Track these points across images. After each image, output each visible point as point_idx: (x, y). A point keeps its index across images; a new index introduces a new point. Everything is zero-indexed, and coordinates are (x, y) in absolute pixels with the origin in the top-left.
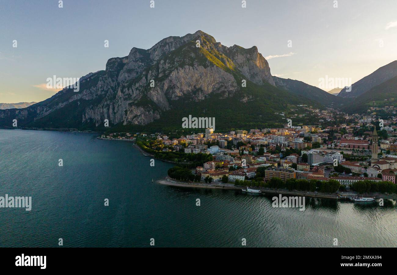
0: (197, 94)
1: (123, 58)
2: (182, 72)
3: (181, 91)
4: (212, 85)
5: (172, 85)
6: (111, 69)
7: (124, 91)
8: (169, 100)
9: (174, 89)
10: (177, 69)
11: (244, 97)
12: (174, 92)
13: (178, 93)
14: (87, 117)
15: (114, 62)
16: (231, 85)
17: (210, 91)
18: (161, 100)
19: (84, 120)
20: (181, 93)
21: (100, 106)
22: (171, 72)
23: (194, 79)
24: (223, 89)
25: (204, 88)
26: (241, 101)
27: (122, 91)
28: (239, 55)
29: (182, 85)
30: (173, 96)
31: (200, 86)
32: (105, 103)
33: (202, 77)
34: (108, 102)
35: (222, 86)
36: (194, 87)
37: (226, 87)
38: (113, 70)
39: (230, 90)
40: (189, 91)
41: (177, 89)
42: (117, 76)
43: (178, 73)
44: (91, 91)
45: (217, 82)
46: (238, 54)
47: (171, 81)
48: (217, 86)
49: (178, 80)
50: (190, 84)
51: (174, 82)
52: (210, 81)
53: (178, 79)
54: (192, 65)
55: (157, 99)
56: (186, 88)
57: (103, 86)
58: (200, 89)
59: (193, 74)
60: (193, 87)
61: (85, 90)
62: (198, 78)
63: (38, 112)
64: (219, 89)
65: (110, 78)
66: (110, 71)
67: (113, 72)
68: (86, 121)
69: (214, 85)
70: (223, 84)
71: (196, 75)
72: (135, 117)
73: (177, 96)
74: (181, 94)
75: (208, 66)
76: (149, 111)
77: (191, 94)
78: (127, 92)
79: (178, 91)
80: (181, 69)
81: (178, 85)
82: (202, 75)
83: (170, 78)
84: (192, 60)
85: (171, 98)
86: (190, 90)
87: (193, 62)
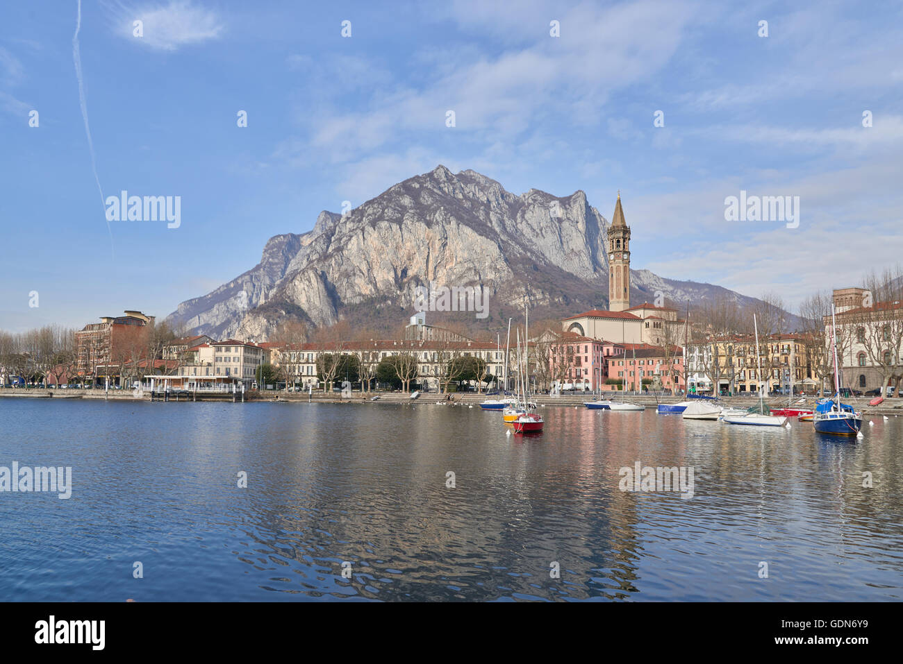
0: (406, 288)
2: (373, 237)
3: (371, 282)
4: (447, 267)
5: (350, 269)
6: (273, 259)
8: (337, 303)
9: (353, 278)
10: (363, 230)
12: (351, 286)
13: (363, 287)
15: (280, 243)
16: (491, 267)
17: (441, 282)
18: (317, 303)
20: (370, 286)
22: (348, 239)
23: (403, 254)
24: (470, 276)
25: (426, 275)
26: (512, 303)
28: (537, 209)
29: (372, 268)
30: (349, 294)
31: (416, 270)
33: (422, 249)
35: (469, 269)
36: (403, 271)
37: (477, 272)
38: (276, 261)
39: (489, 278)
40: (388, 281)
41: (360, 277)
42: (284, 273)
43: (364, 239)
44: (228, 308)
45: (458, 260)
46: (534, 207)
47: (348, 259)
48: (458, 269)
49: (363, 257)
50: (392, 265)
51: (355, 261)
52: (442, 259)
53: (364, 254)
54: (399, 222)
55: (308, 301)
56: (381, 276)
58: (416, 278)
59: (400, 241)
60: (399, 273)
61: (216, 306)
62: (412, 252)
64: (461, 277)
65: (266, 277)
66: (271, 264)
67: (276, 264)
69: (450, 269)
70: (471, 265)
71: (408, 244)
73: (360, 294)
74: (371, 290)
75: (437, 223)
77: (393, 288)
79: (363, 282)
80: (371, 230)
81: (365, 269)
82: (421, 245)
83: (345, 252)
84: (403, 209)
85: (345, 297)
86: (391, 279)
87: (403, 215)
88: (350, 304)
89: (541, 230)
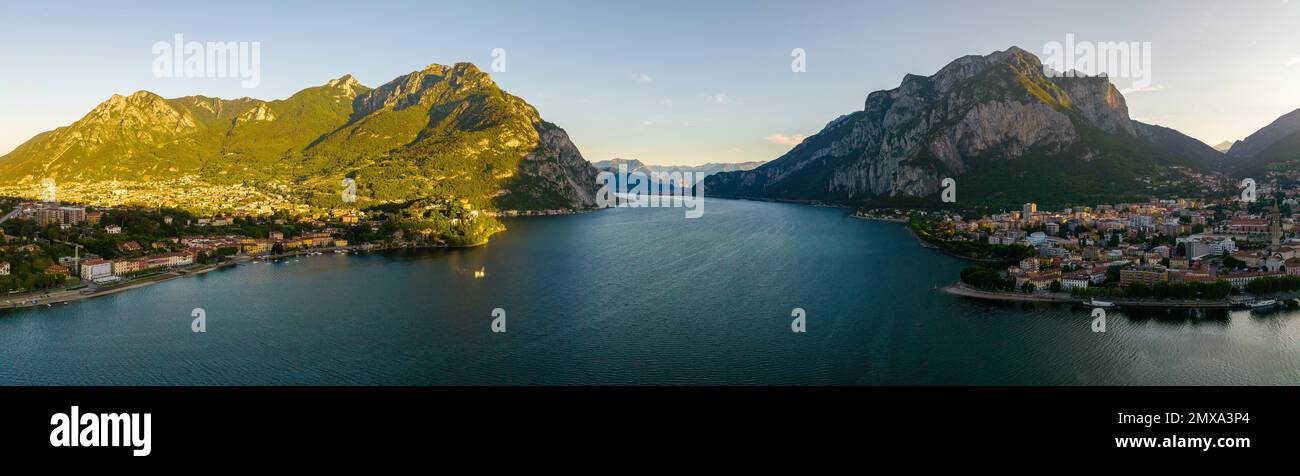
0: (1010, 147)
1: (891, 91)
2: (985, 111)
3: (984, 142)
4: (1035, 132)
5: (969, 132)
6: (873, 109)
7: (893, 142)
8: (964, 157)
9: (972, 139)
10: (977, 105)
11: (1086, 153)
12: (971, 144)
13: (979, 145)
14: (836, 183)
15: (878, 97)
16: (1065, 133)
17: (1032, 142)
18: (951, 156)
19: (831, 187)
20: (984, 145)
21: (855, 166)
22: (967, 111)
23: (1005, 122)
24: (1052, 139)
25: (1021, 137)
26: (1082, 158)
27: (889, 143)
28: (1079, 85)
29: (985, 133)
30: (971, 150)
31: (1014, 134)
32: (863, 162)
33: (1019, 119)
34: (868, 160)
35: (1051, 134)
36: (1006, 134)
37: (1057, 137)
38: (875, 110)
39: (1064, 140)
40: (996, 141)
41: (978, 139)
42: (882, 119)
43: (979, 112)
44: (842, 144)
45: (1043, 127)
47: (967, 125)
48: (1043, 134)
49: (978, 124)
50: (999, 130)
51: (973, 127)
52: (1032, 127)
53: (979, 122)
54: (1002, 100)
55: (945, 155)
56: (991, 137)
57: (860, 135)
58: (1015, 139)
59: (1004, 114)
60: (1003, 136)
61: (833, 143)
62: (1012, 121)
63: (769, 175)
64: (1045, 139)
65: (870, 122)
66: (872, 112)
68: (835, 189)
69: (1037, 133)
70: (1052, 131)
71: (1009, 116)
72: (908, 184)
73: (977, 150)
74: (984, 147)
75: (1028, 102)
77: (1000, 146)
78: (897, 144)
79: (979, 141)
80: (983, 106)
81: (980, 132)
82: (1018, 116)
83: (965, 120)
84: (1002, 91)
85: (967, 152)
86: (998, 139)
87: (1003, 96)
88: (971, 157)
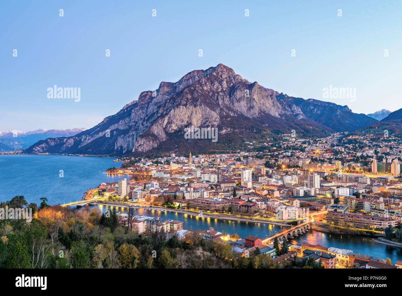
0: (188, 127)
1: (154, 92)
2: (177, 111)
3: (177, 125)
4: (201, 120)
5: (170, 121)
6: (143, 102)
7: (144, 123)
8: (167, 133)
9: (171, 124)
11: (223, 130)
12: (171, 127)
13: (174, 127)
14: (119, 145)
16: (214, 121)
17: (200, 125)
18: (160, 133)
19: (116, 147)
21: (127, 135)
22: (169, 111)
23: (187, 116)
24: (207, 124)
25: (194, 122)
26: (220, 133)
27: (142, 124)
29: (177, 121)
30: (170, 130)
31: (191, 121)
32: (131, 134)
34: (134, 133)
37: (210, 122)
39: (214, 124)
40: (182, 125)
42: (147, 108)
43: (175, 112)
44: (125, 122)
45: (204, 118)
47: (169, 118)
48: (204, 121)
49: (174, 117)
50: (184, 120)
51: (172, 119)
52: (199, 117)
54: (186, 105)
56: (180, 123)
57: (135, 118)
59: (186, 112)
60: (185, 123)
61: (121, 121)
62: (190, 115)
63: (83, 140)
65: (140, 110)
67: (144, 104)
68: (118, 148)
70: (208, 120)
71: (188, 113)
72: (140, 146)
73: (173, 130)
74: (177, 128)
75: (198, 105)
76: (149, 141)
77: (183, 127)
78: (146, 125)
79: (174, 125)
80: (177, 108)
81: (175, 121)
82: (192, 113)
83: (169, 115)
84: (187, 100)
87: (187, 103)
88: (170, 133)
89: (239, 99)
